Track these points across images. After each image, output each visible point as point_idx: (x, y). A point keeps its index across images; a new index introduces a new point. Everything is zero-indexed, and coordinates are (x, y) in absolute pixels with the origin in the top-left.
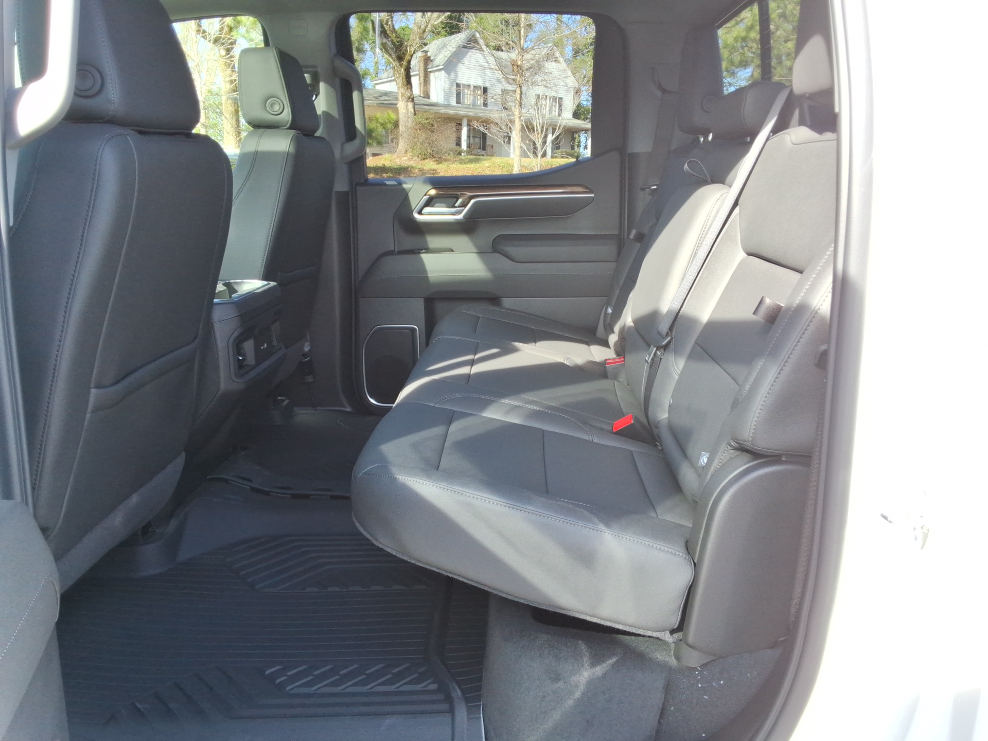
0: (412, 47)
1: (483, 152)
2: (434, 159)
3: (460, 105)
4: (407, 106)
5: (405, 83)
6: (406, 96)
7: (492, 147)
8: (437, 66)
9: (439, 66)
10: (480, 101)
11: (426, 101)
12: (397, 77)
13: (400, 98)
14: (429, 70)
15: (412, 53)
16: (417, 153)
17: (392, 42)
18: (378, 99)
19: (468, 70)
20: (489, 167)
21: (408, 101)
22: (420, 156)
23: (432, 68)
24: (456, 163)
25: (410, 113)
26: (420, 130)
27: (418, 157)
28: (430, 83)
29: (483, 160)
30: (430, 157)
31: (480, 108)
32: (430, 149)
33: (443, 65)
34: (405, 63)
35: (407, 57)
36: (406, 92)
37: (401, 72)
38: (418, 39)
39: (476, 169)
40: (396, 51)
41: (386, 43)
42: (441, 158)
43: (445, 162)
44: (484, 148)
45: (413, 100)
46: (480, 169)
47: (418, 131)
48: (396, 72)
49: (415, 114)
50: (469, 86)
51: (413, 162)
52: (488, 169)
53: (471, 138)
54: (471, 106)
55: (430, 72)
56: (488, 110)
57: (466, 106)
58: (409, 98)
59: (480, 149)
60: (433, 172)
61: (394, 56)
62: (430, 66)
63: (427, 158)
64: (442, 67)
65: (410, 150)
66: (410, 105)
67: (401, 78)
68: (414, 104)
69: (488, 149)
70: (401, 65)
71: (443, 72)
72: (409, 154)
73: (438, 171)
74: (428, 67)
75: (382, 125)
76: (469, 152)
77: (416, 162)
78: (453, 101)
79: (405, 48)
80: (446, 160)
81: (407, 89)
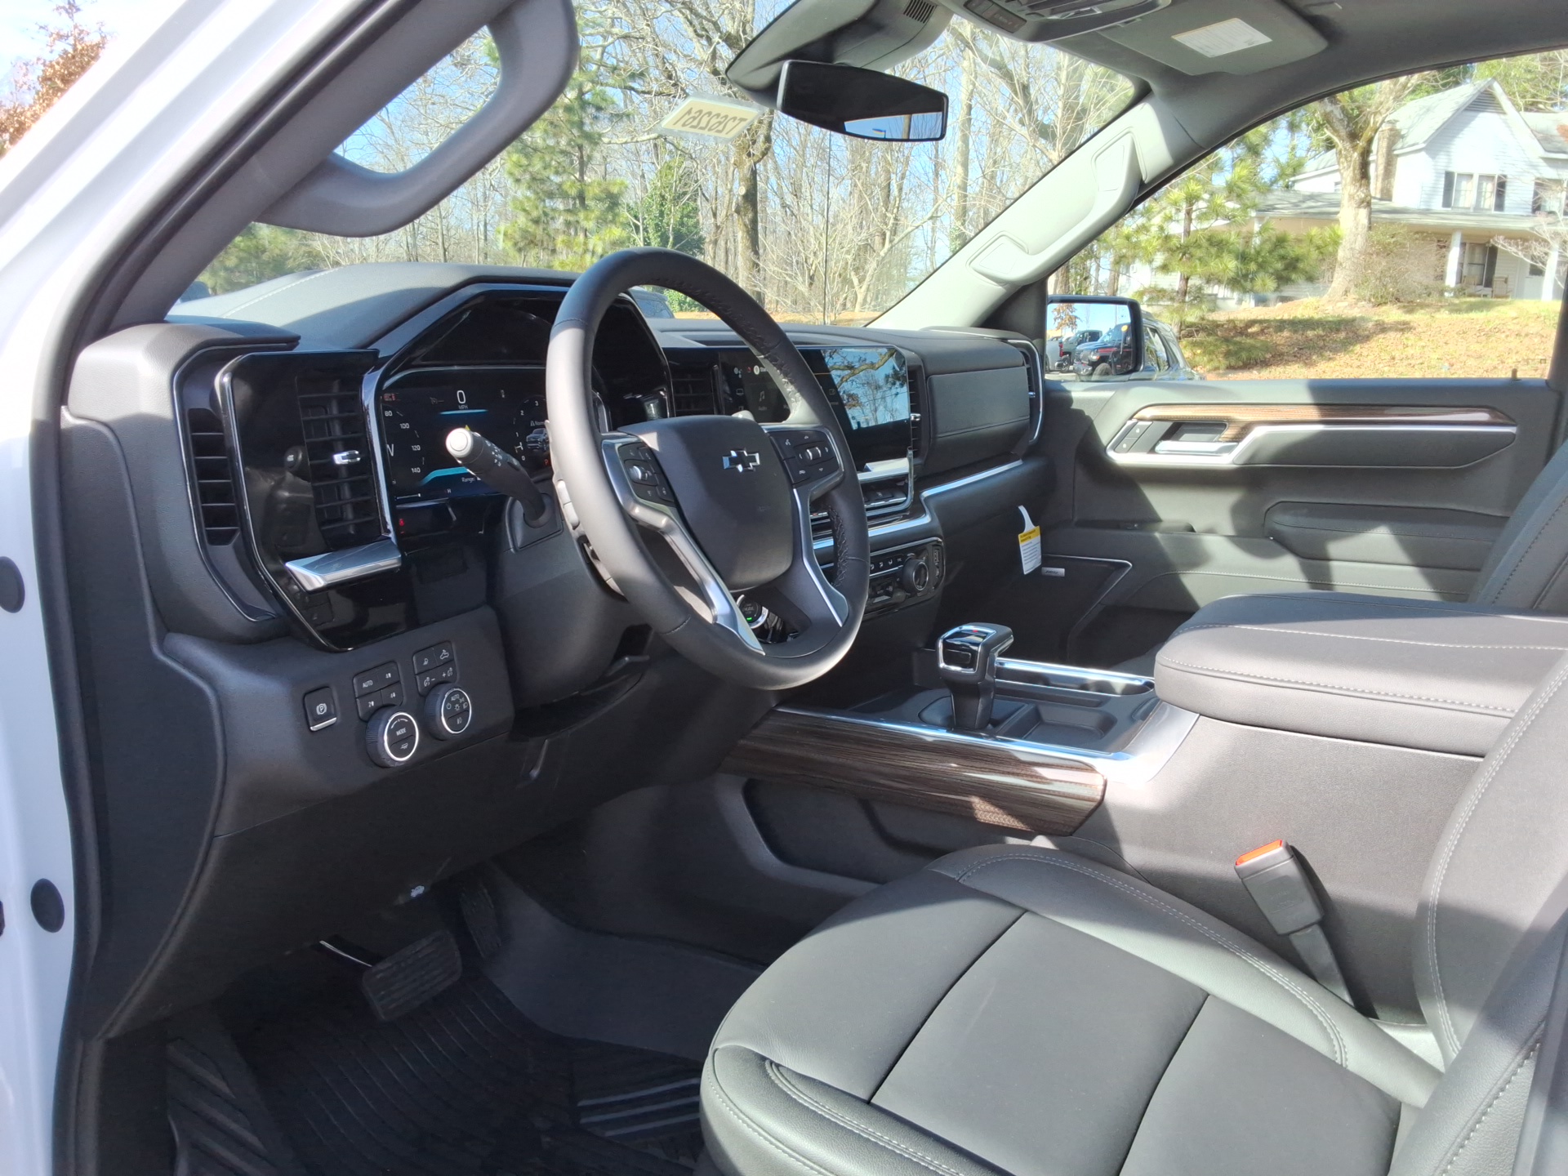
0: (1378, 115)
1: (1488, 291)
2: (1399, 304)
3: (1449, 209)
4: (1357, 217)
5: (1358, 177)
6: (1357, 198)
7: (1506, 281)
8: (1413, 145)
9: (1417, 144)
10: (1490, 201)
11: (1387, 205)
12: (1344, 168)
13: (1344, 202)
14: (1395, 152)
15: (1378, 125)
16: (1367, 293)
17: (1343, 109)
18: (1297, 206)
19: (1470, 148)
20: (1516, 318)
21: (1359, 207)
22: (1373, 300)
23: (1402, 148)
24: (1442, 310)
25: (1360, 227)
26: (1378, 254)
27: (1370, 301)
28: (1394, 174)
29: (1498, 305)
30: (1390, 301)
31: (1488, 213)
32: (1394, 288)
33: (1424, 142)
34: (1361, 143)
35: (1368, 133)
36: (1357, 191)
37: (1353, 159)
38: (1391, 102)
39: (1489, 321)
40: (1349, 123)
41: (1332, 111)
42: (1412, 302)
43: (1422, 308)
44: (1489, 283)
45: (1369, 204)
46: (1497, 322)
47: (1375, 256)
48: (1342, 160)
49: (1370, 228)
50: (1470, 176)
51: (1359, 310)
52: (1514, 321)
53: (1465, 266)
54: (1472, 210)
55: (1398, 156)
56: (1503, 216)
57: (1460, 211)
58: (1363, 202)
59: (1481, 284)
60: (1402, 327)
61: (1343, 133)
62: (1399, 145)
63: (1386, 303)
64: (1423, 145)
65: (1353, 289)
66: (1363, 212)
67: (1351, 168)
68: (1370, 213)
69: (1497, 283)
70: (1354, 148)
71: (1423, 153)
72: (1352, 296)
73: (1412, 324)
74: (1394, 148)
75: (1318, 248)
76: (1460, 291)
77: (1364, 309)
78: (1437, 204)
79: (1364, 118)
80: (1422, 306)
81: (1360, 186)
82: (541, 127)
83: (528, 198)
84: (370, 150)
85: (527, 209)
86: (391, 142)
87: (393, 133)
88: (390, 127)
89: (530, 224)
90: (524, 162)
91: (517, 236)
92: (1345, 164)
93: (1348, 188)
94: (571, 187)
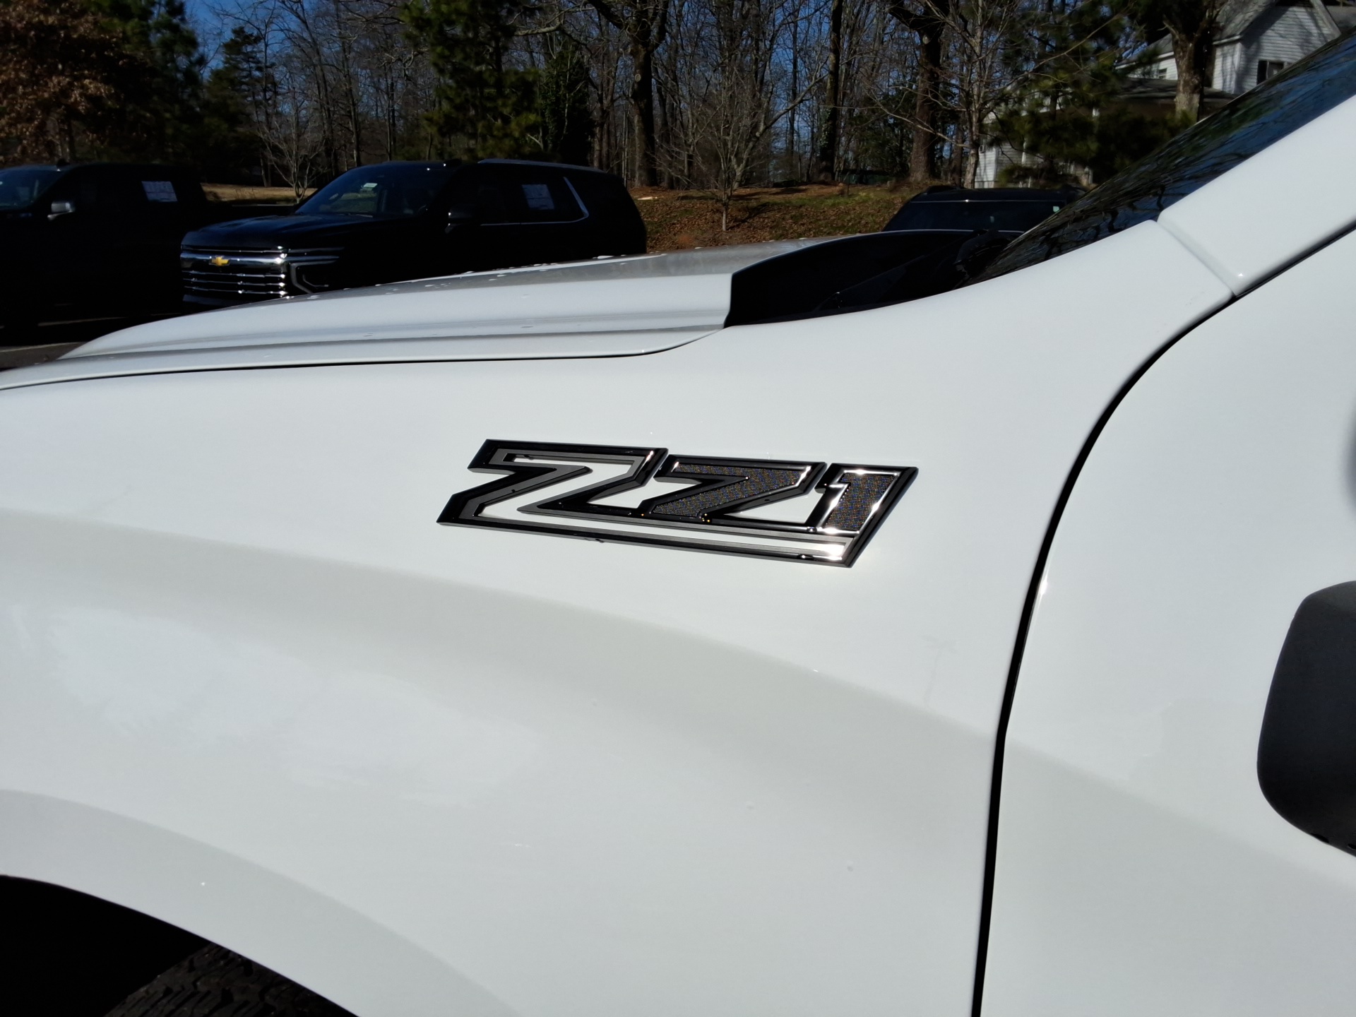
4: (1190, 100)
5: (1193, 65)
6: (1191, 84)
8: (1230, 37)
9: (1234, 35)
12: (1180, 57)
13: (1181, 88)
19: (1281, 39)
21: (1193, 92)
23: (1221, 39)
25: (1194, 110)
33: (1240, 34)
36: (1192, 78)
37: (1188, 49)
48: (1179, 50)
50: (1281, 64)
55: (1216, 46)
61: (1180, 25)
62: (1217, 37)
64: (1237, 37)
66: (1196, 98)
67: (1187, 58)
68: (1200, 97)
70: (1190, 38)
71: (1238, 45)
74: (1214, 39)
82: (462, 21)
83: (451, 87)
84: (287, 43)
85: (451, 97)
86: (306, 35)
87: (307, 27)
88: (304, 22)
89: (453, 110)
90: (447, 53)
91: (442, 121)
92: (1181, 54)
93: (1184, 74)
94: (490, 76)
